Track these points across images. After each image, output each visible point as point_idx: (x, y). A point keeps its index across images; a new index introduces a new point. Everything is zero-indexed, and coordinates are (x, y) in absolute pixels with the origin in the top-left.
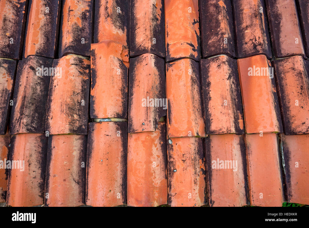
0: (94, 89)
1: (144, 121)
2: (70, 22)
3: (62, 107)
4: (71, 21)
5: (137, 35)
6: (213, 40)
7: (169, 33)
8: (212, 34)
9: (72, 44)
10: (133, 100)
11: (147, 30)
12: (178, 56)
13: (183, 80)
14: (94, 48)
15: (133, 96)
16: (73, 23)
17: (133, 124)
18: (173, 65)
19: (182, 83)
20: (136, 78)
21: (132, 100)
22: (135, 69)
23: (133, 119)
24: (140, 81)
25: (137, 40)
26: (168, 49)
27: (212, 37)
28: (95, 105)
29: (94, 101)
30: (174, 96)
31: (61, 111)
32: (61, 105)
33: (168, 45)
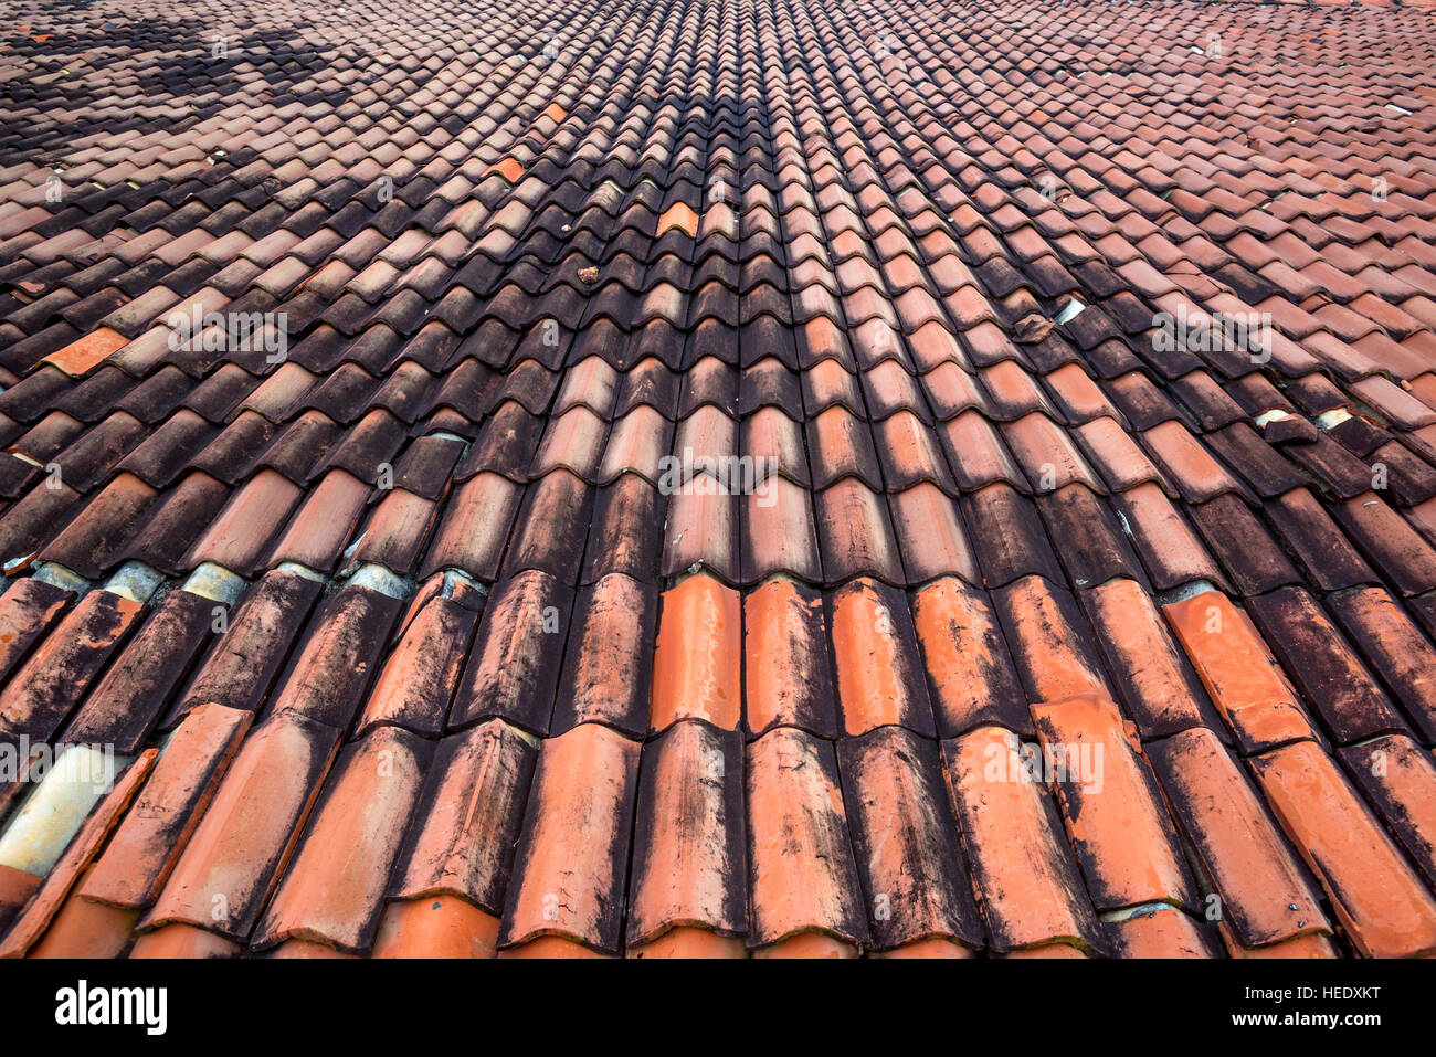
0: (1078, 820)
1: (1290, 900)
2: (966, 654)
3: (1034, 859)
4: (971, 651)
5: (1143, 687)
6: (1345, 701)
7: (1220, 685)
8: (1335, 688)
9: (990, 702)
10: (1214, 849)
11: (1171, 674)
12: (1280, 737)
13: (1329, 794)
14: (1045, 715)
15: (1208, 840)
16: (975, 655)
17: (1249, 919)
18: (1274, 762)
19: (1331, 803)
20: (1193, 790)
21: (1208, 850)
22: (1176, 768)
23: (1242, 903)
24: (1212, 797)
25: (1146, 698)
26: (1235, 722)
27: (1339, 695)
28: (1099, 868)
29: (1094, 856)
30: (1322, 841)
31: (1035, 869)
32: (1029, 855)
33: (1231, 713)
